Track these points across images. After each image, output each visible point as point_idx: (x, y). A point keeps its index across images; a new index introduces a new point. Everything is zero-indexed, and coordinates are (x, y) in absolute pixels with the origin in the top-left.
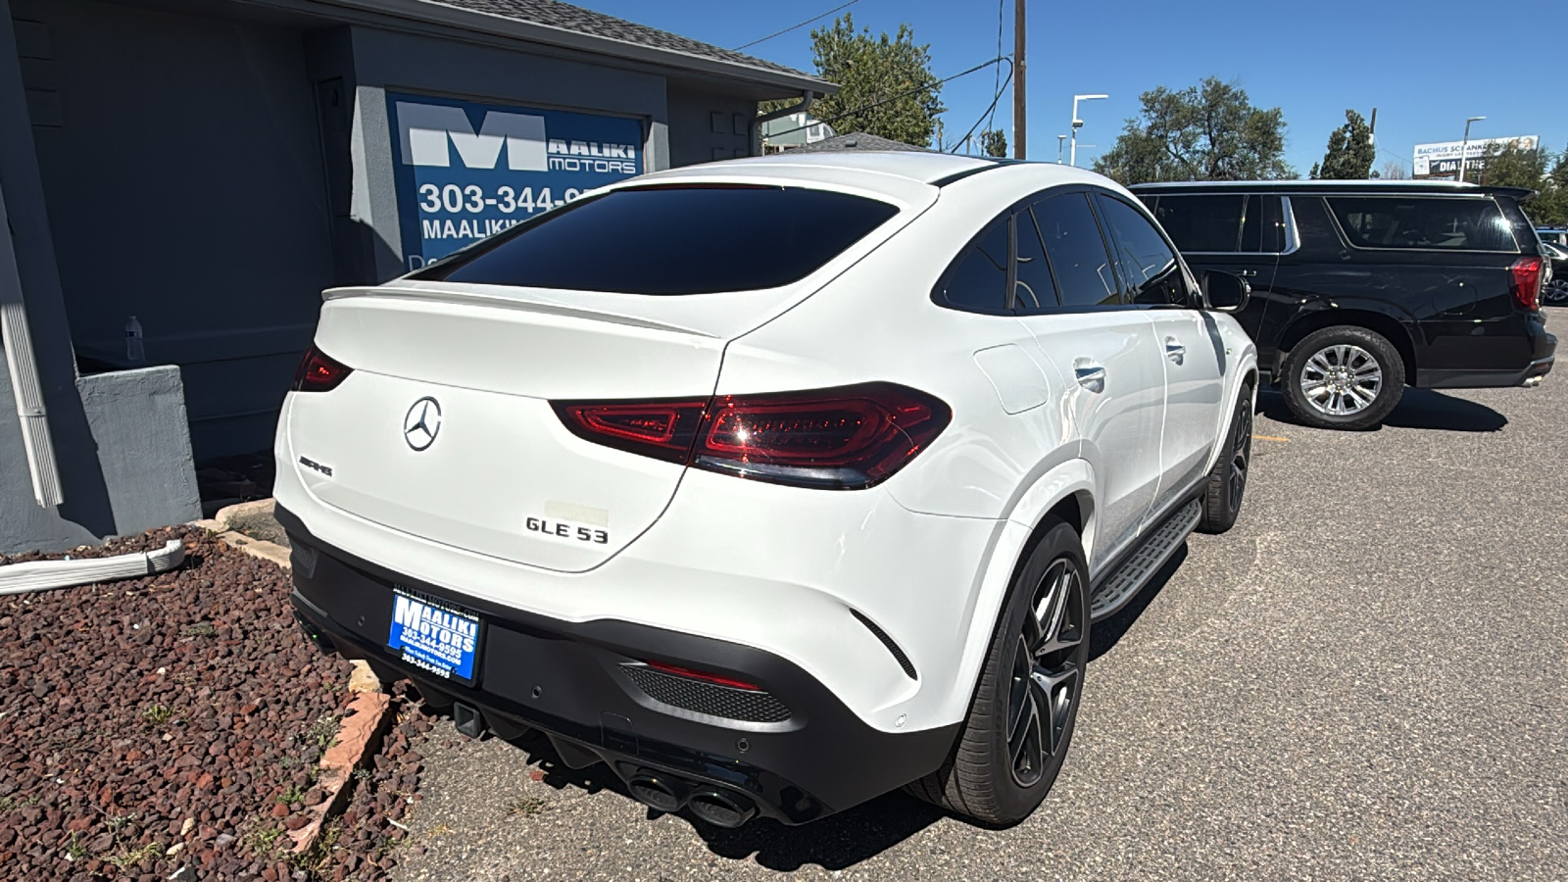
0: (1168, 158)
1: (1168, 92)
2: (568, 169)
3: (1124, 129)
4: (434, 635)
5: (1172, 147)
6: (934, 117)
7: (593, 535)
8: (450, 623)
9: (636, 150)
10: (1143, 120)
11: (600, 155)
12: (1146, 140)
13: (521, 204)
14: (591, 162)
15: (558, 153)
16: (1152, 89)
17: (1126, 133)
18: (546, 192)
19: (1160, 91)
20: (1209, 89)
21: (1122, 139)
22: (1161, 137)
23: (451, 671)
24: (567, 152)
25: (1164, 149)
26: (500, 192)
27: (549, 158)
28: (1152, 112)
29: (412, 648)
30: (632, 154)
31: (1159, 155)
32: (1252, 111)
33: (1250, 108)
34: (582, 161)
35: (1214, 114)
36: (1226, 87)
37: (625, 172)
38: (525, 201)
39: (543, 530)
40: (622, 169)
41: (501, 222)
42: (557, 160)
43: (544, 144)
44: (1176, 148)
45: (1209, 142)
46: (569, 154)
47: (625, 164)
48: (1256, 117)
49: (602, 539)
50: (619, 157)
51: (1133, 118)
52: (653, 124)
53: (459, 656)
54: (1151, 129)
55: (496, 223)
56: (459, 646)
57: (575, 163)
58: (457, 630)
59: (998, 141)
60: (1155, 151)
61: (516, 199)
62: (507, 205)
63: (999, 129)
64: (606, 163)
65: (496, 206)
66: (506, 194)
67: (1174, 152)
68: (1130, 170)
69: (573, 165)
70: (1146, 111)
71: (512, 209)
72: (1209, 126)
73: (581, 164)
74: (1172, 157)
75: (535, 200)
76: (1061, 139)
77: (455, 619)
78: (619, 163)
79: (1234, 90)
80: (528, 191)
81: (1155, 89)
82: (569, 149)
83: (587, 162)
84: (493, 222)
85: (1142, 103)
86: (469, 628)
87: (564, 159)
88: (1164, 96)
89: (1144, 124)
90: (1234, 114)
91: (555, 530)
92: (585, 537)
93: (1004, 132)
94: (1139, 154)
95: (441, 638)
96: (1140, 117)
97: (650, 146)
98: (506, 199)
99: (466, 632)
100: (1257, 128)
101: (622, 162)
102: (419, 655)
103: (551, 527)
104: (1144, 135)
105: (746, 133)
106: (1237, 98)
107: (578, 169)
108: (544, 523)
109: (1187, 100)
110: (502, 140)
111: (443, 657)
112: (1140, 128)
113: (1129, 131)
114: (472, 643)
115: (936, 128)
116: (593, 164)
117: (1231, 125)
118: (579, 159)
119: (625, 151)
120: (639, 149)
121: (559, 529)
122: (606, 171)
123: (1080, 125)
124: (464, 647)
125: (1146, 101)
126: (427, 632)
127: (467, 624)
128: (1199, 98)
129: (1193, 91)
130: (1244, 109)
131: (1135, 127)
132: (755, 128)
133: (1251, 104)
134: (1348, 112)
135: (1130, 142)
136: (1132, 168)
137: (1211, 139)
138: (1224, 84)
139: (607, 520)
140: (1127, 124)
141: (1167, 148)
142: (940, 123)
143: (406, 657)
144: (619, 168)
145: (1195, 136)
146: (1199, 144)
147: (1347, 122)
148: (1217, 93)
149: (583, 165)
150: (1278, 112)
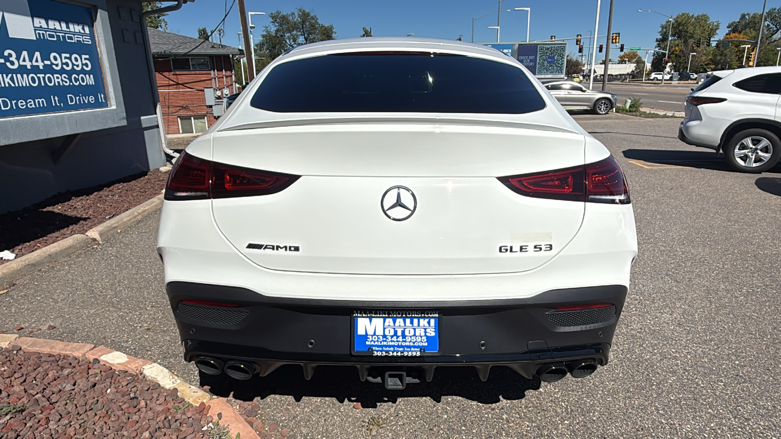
0: (287, 47)
1: (282, 13)
2: (49, 39)
3: (263, 31)
4: (399, 333)
5: (288, 41)
6: (160, 18)
7: (543, 248)
8: (412, 323)
9: (89, 27)
10: (273, 27)
11: (68, 30)
12: (276, 37)
13: (22, 63)
14: (63, 35)
15: (41, 27)
16: (274, 12)
17: (265, 33)
18: (37, 54)
19: (278, 13)
20: (301, 13)
21: (263, 36)
22: (282, 36)
23: (420, 351)
24: (46, 27)
25: (284, 42)
26: (6, 53)
27: (35, 30)
28: (276, 23)
29: (378, 346)
30: (87, 29)
31: (282, 45)
32: (321, 26)
33: (320, 24)
34: (57, 34)
35: (304, 26)
36: (308, 13)
37: (85, 42)
38: (24, 60)
39: (511, 251)
40: (83, 40)
41: (10, 75)
42: (41, 32)
43: (30, 19)
44: (290, 42)
45: (304, 39)
46: (48, 29)
47: (84, 37)
48: (323, 28)
49: (549, 249)
50: (80, 32)
51: (267, 26)
52: (99, 10)
53: (425, 340)
54: (277, 31)
55: (7, 77)
56: (423, 334)
57: (53, 35)
58: (419, 325)
59: (204, 34)
60: (280, 43)
61: (18, 59)
62: (12, 63)
63: (204, 27)
64: (72, 36)
65: (5, 64)
66: (10, 55)
67: (289, 43)
68: (269, 52)
69: (52, 36)
70: (273, 22)
71: (16, 66)
72: (303, 32)
73: (57, 35)
74: (289, 46)
75: (31, 60)
76: (239, 34)
77: (415, 321)
78: (81, 37)
79: (312, 15)
80: (25, 53)
81: (276, 11)
82: (48, 25)
83: (61, 34)
84: (4, 75)
85: (271, 19)
86: (429, 323)
87: (46, 31)
88: (280, 15)
89: (273, 29)
90: (313, 26)
91: (519, 249)
92: (538, 249)
93: (207, 29)
94: (273, 44)
95: (407, 333)
96: (270, 25)
97: (98, 25)
98: (11, 59)
99: (427, 325)
100: (324, 34)
101: (82, 36)
102: (388, 349)
103: (516, 248)
104: (274, 34)
105: (139, 21)
106: (313, 19)
107: (55, 39)
108: (511, 248)
109: (291, 18)
110: (2, 13)
111: (412, 344)
112: (271, 30)
113: (266, 32)
114: (434, 330)
115: (163, 24)
116: (65, 36)
117: (313, 31)
118: (56, 32)
119: (83, 29)
120: (91, 26)
121: (521, 248)
122: (73, 41)
123: (253, 27)
124: (427, 334)
125: (273, 18)
126: (392, 333)
127: (427, 320)
128: (297, 17)
129: (293, 14)
130: (317, 24)
131: (269, 30)
132: (144, 18)
133: (320, 22)
134: (364, 29)
135: (268, 38)
136: (270, 51)
137: (305, 38)
138: (307, 11)
139: (551, 238)
140: (265, 29)
141: (286, 41)
142: (165, 22)
143: (376, 353)
144: (81, 40)
145: (298, 36)
146: (300, 40)
147: (364, 33)
148: (305, 16)
149: (58, 37)
150: (332, 27)
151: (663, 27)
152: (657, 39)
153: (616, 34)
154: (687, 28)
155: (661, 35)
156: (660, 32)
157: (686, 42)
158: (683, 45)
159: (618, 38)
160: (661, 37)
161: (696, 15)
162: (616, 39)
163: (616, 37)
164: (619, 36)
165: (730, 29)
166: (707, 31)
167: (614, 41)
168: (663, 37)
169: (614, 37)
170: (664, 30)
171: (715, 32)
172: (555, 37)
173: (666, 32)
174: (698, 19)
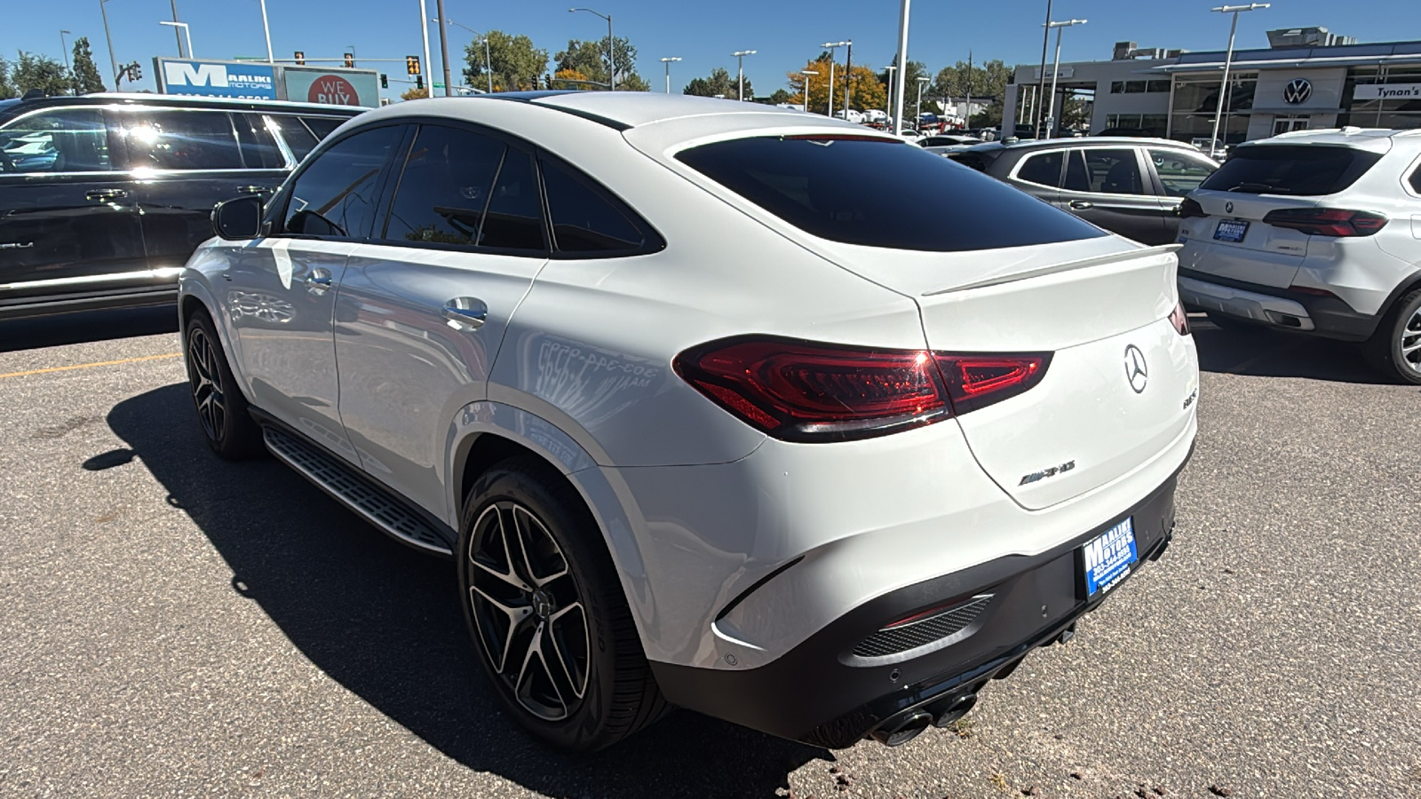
4: (1113, 552)
8: (1118, 532)
58: (1122, 533)
86: (1127, 526)
95: (1117, 549)
99: (1126, 529)
114: (1131, 533)
124: (1128, 542)
126: (1109, 555)
127: (1125, 523)
151: (471, 52)
152: (464, 70)
153: (413, 58)
154: (506, 57)
155: (470, 64)
156: (467, 59)
157: (508, 77)
158: (505, 82)
159: (417, 64)
160: (469, 67)
161: (513, 37)
162: (414, 67)
163: (414, 62)
164: (418, 62)
165: (559, 63)
166: (534, 64)
167: (412, 69)
168: (472, 68)
169: (411, 64)
170: (472, 56)
171: (544, 65)
172: (302, 54)
173: (475, 61)
174: (518, 43)
